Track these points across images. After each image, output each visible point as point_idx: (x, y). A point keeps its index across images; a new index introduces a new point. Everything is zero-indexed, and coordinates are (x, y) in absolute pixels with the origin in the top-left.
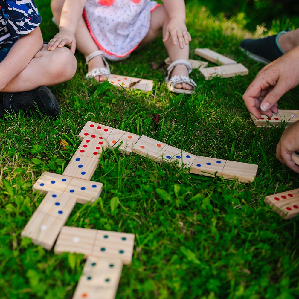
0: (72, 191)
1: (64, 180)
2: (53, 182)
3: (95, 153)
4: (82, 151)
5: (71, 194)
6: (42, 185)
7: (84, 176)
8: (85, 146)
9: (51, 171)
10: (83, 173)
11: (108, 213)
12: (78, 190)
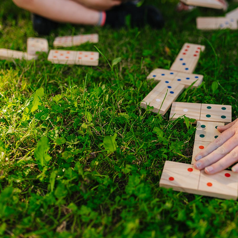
0: (179, 80)
1: (172, 73)
2: (163, 75)
3: (195, 55)
4: (184, 54)
5: (179, 82)
6: (154, 76)
7: (188, 71)
8: (186, 50)
9: (160, 67)
10: (187, 69)
11: (210, 93)
12: (184, 79)
